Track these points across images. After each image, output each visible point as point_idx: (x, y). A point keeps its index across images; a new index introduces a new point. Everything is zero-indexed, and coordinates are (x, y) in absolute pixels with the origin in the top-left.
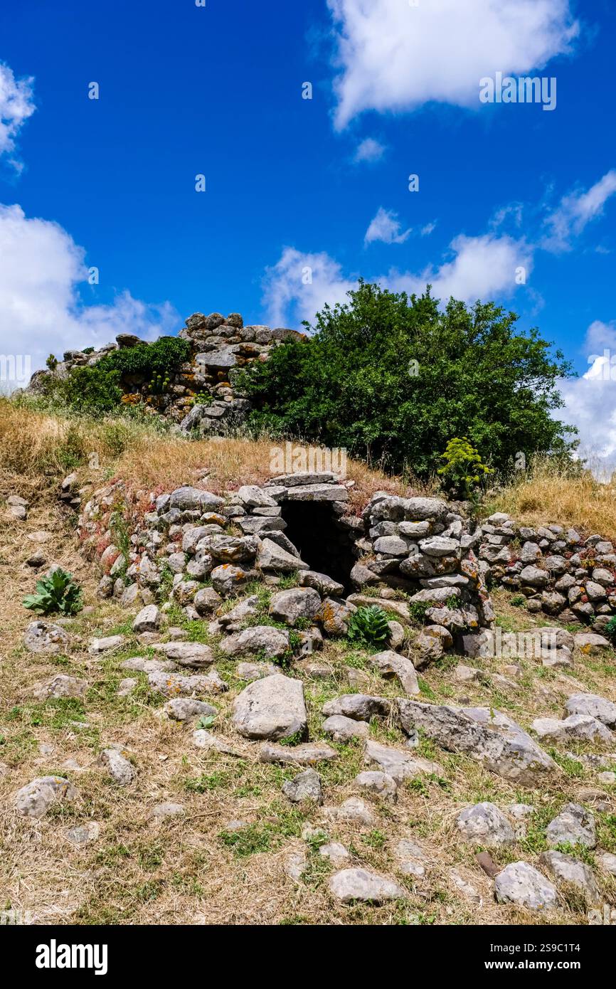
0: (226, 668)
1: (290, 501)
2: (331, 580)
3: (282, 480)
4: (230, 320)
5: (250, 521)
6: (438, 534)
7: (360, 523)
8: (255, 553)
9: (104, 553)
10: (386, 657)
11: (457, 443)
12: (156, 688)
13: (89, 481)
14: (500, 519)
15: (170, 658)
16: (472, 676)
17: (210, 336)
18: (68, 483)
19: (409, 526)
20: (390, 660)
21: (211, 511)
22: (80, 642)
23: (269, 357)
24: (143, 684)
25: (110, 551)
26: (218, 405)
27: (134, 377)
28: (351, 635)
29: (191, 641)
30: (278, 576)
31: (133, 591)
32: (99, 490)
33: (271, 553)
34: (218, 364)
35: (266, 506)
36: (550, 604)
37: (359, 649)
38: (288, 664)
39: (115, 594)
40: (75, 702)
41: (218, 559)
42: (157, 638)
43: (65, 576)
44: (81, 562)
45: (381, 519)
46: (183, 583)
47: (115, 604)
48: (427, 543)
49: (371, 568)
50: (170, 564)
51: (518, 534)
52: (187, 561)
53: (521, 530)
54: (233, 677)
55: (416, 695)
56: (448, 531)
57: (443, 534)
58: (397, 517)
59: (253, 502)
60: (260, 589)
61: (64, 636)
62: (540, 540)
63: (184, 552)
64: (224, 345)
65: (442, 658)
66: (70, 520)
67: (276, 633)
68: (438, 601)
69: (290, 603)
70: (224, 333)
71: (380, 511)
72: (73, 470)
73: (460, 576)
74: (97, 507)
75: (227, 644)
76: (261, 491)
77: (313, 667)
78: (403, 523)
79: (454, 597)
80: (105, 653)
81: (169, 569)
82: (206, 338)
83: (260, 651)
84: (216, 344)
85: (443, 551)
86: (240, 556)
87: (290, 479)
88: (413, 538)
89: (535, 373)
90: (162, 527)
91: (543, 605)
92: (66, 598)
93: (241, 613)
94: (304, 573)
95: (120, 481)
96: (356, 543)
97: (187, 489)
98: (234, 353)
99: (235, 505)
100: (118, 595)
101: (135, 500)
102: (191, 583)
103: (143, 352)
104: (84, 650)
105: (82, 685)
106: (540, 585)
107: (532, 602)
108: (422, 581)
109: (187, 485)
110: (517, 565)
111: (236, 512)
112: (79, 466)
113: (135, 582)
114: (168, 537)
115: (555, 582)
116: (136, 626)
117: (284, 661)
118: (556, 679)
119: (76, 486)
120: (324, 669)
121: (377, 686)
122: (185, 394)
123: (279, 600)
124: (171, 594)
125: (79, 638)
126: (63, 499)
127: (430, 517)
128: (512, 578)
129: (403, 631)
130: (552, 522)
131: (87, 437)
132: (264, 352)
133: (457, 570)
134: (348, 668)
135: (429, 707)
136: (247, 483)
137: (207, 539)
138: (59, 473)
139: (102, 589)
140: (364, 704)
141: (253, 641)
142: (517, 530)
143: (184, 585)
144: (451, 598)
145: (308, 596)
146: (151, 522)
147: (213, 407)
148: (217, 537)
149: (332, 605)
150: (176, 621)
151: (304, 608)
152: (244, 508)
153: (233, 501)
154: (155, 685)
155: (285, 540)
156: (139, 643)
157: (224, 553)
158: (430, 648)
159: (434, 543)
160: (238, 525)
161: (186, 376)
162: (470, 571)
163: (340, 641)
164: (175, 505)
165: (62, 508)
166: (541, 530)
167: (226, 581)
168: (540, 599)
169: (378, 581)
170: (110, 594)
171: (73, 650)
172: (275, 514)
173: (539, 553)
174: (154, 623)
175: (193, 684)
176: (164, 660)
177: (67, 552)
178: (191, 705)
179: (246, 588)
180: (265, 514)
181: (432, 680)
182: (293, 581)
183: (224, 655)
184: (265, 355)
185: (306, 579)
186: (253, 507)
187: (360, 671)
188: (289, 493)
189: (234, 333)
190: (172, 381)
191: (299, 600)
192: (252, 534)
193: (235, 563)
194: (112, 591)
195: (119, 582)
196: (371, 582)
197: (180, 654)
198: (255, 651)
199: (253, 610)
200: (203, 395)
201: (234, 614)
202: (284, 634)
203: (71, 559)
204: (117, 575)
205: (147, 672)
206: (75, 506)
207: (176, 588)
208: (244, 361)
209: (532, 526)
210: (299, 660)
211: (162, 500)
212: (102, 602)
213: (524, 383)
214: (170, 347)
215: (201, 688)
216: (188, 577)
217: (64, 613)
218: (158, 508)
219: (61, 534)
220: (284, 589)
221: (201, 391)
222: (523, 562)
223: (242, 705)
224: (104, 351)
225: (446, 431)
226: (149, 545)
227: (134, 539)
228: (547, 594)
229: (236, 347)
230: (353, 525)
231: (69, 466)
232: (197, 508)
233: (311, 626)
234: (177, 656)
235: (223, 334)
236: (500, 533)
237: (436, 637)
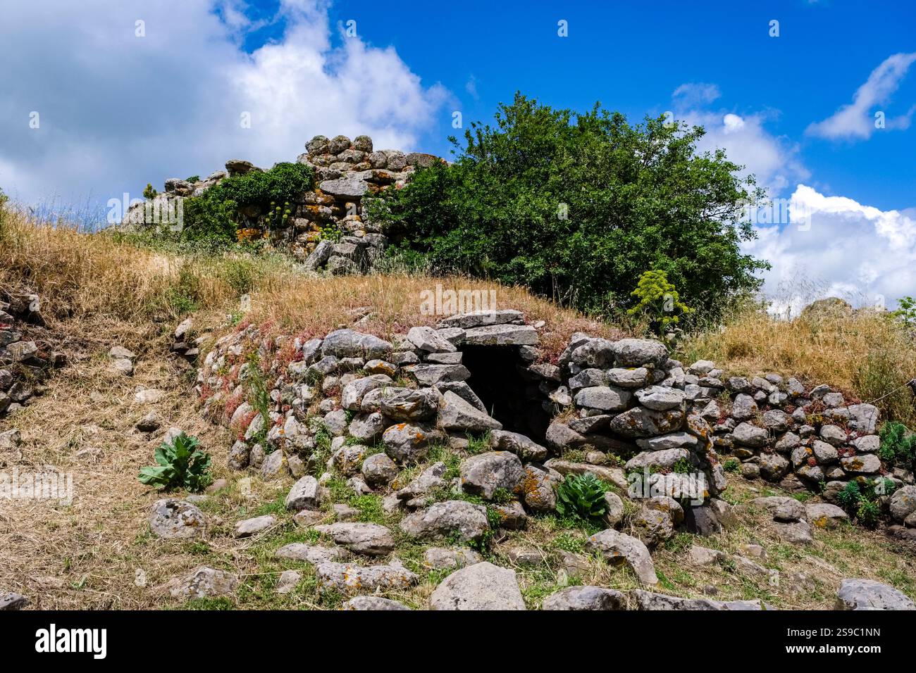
0: (411, 555)
1: (469, 345)
2: (531, 442)
3: (457, 321)
4: (357, 143)
5: (426, 370)
6: (658, 383)
7: (556, 372)
8: (436, 409)
9: (235, 413)
10: (609, 537)
11: (651, 278)
12: (329, 583)
13: (208, 327)
14: (705, 368)
15: (338, 543)
16: (711, 559)
17: (334, 162)
18: (182, 331)
19: (623, 375)
20: (616, 541)
21: (377, 358)
22: (220, 524)
23: (407, 185)
24: (310, 578)
25: (242, 410)
26: (348, 241)
27: (248, 209)
28: (561, 510)
29: (363, 521)
30: (465, 437)
31: (276, 459)
32: (222, 339)
33: (458, 409)
34: (347, 193)
35: (444, 351)
36: (771, 468)
37: (572, 528)
38: (488, 548)
39: (252, 463)
40: (225, 603)
41: (392, 417)
42: (319, 518)
43: (190, 442)
44: (204, 425)
45: (585, 366)
46: (346, 448)
47: (254, 476)
48: (646, 395)
49: (574, 427)
50: (326, 424)
51: (727, 385)
52: (349, 420)
53: (732, 380)
54: (421, 567)
55: (655, 585)
56: (669, 379)
57: (664, 383)
58: (605, 363)
59: (429, 346)
60: (445, 454)
61: (200, 517)
62: (756, 392)
63: (345, 409)
64: (351, 173)
65: (672, 537)
66: (188, 375)
67: (472, 510)
68: (663, 466)
69: (485, 472)
70: (351, 158)
71: (583, 357)
72: (188, 315)
73: (689, 436)
74: (222, 358)
75: (410, 524)
76: (436, 334)
77: (519, 552)
78: (615, 371)
79: (683, 461)
80: (254, 539)
81: (324, 431)
82: (329, 165)
83: (452, 532)
84: (342, 171)
85: (667, 404)
86: (419, 412)
87: (466, 319)
88: (628, 389)
89: (720, 200)
90: (312, 379)
91: (761, 470)
92: (191, 470)
93: (425, 485)
94: (499, 434)
95: (251, 325)
96: (551, 397)
97: (345, 332)
98: (365, 180)
99: (405, 350)
100: (257, 465)
101: (274, 348)
102: (357, 449)
103: (259, 180)
104: (227, 534)
105: (231, 580)
106: (757, 446)
107: (748, 467)
108: (639, 442)
109: (345, 327)
110: (728, 422)
111: (407, 359)
112: (194, 310)
113: (278, 447)
114: (321, 391)
115: (775, 442)
116: (291, 503)
117: (483, 544)
118: (803, 560)
119: (193, 334)
120: (532, 554)
121: (602, 574)
122: (308, 229)
123: (473, 466)
124: (330, 462)
125: (219, 520)
126: (176, 350)
127: (648, 362)
128: (723, 438)
129: (622, 504)
130: (768, 370)
131: (203, 276)
132: (400, 179)
133: (684, 428)
134: (564, 553)
135: (682, 602)
136: (417, 325)
137: (375, 392)
138: (171, 319)
139: (235, 457)
140: (598, 599)
141: (443, 520)
142: (727, 380)
143: (348, 451)
144: (679, 462)
145: (507, 462)
146: (297, 374)
147: (343, 243)
148: (389, 390)
149: (534, 474)
150: (340, 496)
151: (502, 478)
152: (416, 354)
153: (403, 346)
154: (328, 579)
155: (470, 393)
156: (297, 525)
157: (400, 410)
158: (658, 524)
159: (654, 395)
160: (412, 376)
161: (310, 207)
162: (699, 429)
163: (547, 518)
164: (330, 352)
165: (176, 361)
166: (756, 380)
167: (403, 444)
168: (758, 463)
169: (582, 442)
170: (246, 463)
171: (213, 534)
172: (455, 362)
173: (754, 407)
174: (313, 499)
175: (376, 577)
176: (331, 546)
177: (185, 414)
178: (379, 605)
179: (428, 453)
180: (444, 361)
181: (663, 565)
182: (485, 443)
183: (407, 538)
184: (401, 183)
185: (502, 440)
186: (428, 353)
187: (578, 555)
188: (467, 336)
189: (362, 159)
190: (293, 214)
191: (496, 466)
192: (429, 386)
193: (414, 422)
194: (248, 461)
195: (257, 449)
196: (574, 444)
197: (352, 538)
198: (447, 532)
199: (439, 480)
200: (330, 229)
201: (417, 485)
202: (481, 510)
203: (191, 421)
204: (254, 440)
205: (313, 562)
206: (192, 359)
207: (337, 454)
208: (377, 189)
209: (744, 376)
210: (500, 542)
211: (312, 346)
212: (236, 473)
213: (707, 211)
214: (290, 174)
215: (386, 582)
216: (350, 440)
217: (189, 489)
218: (306, 357)
219: (176, 392)
220: (475, 454)
221: (328, 225)
222: (735, 419)
223: (444, 603)
224: (211, 180)
225: (623, 267)
226: (297, 401)
227: (275, 395)
228: (766, 457)
229: (368, 174)
230: (547, 374)
231: (182, 310)
232: (358, 354)
233: (512, 500)
234: (348, 540)
235: (350, 160)
236: (705, 384)
237: (664, 511)
